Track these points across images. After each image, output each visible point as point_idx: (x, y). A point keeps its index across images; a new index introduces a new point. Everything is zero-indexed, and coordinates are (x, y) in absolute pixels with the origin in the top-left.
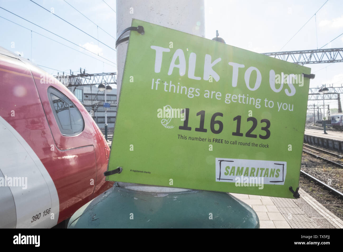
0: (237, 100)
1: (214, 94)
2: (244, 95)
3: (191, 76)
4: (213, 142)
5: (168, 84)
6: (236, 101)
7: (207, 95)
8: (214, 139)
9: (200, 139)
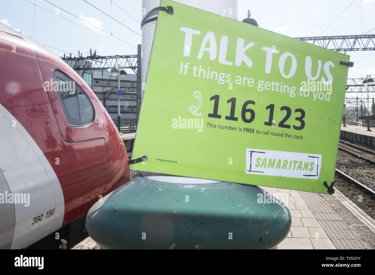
0: (271, 87)
1: (246, 81)
2: (277, 82)
3: (223, 60)
4: (244, 131)
5: (197, 69)
6: (269, 89)
7: (238, 82)
8: (245, 128)
9: (231, 128)
